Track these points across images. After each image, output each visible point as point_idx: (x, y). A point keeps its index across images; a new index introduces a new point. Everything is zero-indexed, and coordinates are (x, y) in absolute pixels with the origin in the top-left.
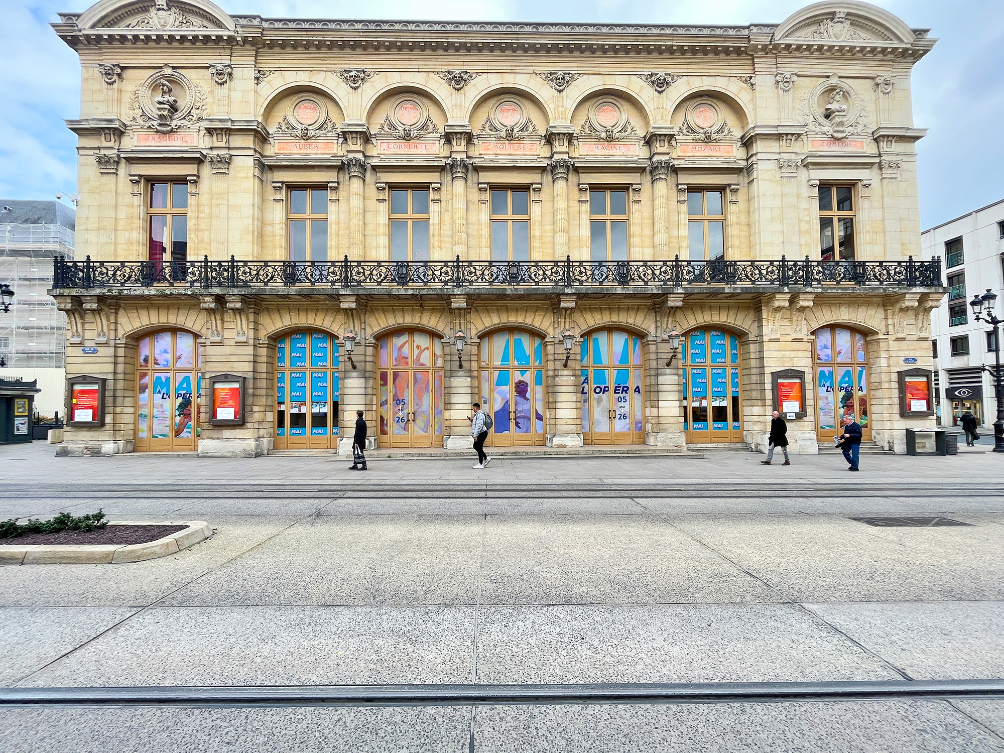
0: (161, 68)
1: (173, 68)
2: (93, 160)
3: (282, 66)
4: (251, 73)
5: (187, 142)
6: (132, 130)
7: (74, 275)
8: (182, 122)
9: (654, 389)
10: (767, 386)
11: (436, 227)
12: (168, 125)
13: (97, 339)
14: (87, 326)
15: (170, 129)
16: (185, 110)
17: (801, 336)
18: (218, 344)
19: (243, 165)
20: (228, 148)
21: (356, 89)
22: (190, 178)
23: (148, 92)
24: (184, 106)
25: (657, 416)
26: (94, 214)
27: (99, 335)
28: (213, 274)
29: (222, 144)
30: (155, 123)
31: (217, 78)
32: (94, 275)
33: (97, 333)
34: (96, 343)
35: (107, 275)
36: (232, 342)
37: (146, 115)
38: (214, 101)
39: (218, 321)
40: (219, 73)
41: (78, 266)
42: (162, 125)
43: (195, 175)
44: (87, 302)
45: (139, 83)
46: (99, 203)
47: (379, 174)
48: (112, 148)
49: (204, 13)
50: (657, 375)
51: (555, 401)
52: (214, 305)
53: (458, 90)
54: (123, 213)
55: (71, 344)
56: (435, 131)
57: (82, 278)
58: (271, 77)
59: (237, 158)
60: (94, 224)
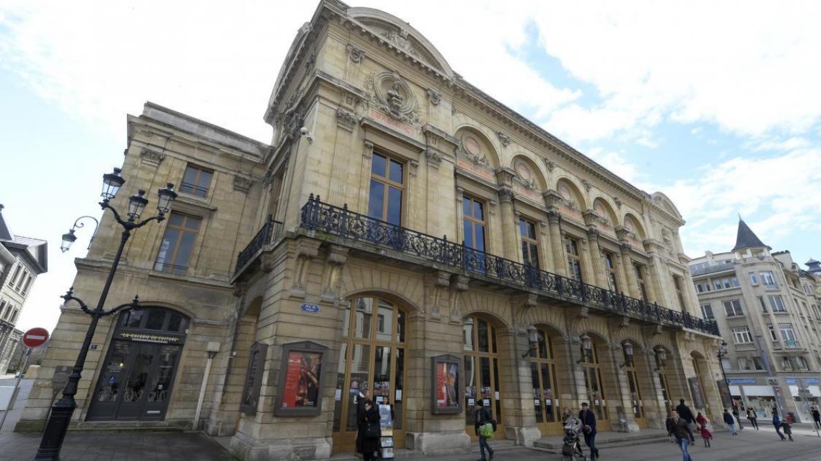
0: (392, 71)
1: (401, 76)
2: (332, 113)
4: (450, 107)
5: (409, 133)
6: (367, 104)
7: (330, 220)
8: (406, 117)
9: (652, 386)
10: (689, 387)
11: (546, 252)
12: (398, 114)
13: (323, 296)
14: (311, 278)
15: (399, 118)
16: (408, 109)
17: (690, 357)
18: (437, 320)
19: (447, 168)
20: (439, 151)
21: (505, 146)
22: (413, 162)
23: (380, 82)
24: (407, 106)
25: (658, 407)
26: (326, 160)
27: (325, 292)
28: (451, 253)
29: (436, 146)
30: (388, 108)
31: (433, 99)
32: (350, 225)
33: (323, 289)
34: (322, 301)
35: (362, 230)
36: (447, 321)
37: (378, 98)
38: (428, 113)
39: (438, 298)
40: (435, 97)
41: (334, 212)
42: (394, 112)
43: (418, 162)
44: (335, 253)
45: (373, 72)
46: (332, 151)
47: (515, 205)
48: (352, 111)
49: (430, 56)
50: (652, 377)
51: (621, 394)
52: (447, 283)
53: (551, 171)
54: (353, 170)
55: (291, 297)
56: (537, 188)
57: (337, 225)
58: (458, 115)
59: (443, 161)
60: (325, 168)
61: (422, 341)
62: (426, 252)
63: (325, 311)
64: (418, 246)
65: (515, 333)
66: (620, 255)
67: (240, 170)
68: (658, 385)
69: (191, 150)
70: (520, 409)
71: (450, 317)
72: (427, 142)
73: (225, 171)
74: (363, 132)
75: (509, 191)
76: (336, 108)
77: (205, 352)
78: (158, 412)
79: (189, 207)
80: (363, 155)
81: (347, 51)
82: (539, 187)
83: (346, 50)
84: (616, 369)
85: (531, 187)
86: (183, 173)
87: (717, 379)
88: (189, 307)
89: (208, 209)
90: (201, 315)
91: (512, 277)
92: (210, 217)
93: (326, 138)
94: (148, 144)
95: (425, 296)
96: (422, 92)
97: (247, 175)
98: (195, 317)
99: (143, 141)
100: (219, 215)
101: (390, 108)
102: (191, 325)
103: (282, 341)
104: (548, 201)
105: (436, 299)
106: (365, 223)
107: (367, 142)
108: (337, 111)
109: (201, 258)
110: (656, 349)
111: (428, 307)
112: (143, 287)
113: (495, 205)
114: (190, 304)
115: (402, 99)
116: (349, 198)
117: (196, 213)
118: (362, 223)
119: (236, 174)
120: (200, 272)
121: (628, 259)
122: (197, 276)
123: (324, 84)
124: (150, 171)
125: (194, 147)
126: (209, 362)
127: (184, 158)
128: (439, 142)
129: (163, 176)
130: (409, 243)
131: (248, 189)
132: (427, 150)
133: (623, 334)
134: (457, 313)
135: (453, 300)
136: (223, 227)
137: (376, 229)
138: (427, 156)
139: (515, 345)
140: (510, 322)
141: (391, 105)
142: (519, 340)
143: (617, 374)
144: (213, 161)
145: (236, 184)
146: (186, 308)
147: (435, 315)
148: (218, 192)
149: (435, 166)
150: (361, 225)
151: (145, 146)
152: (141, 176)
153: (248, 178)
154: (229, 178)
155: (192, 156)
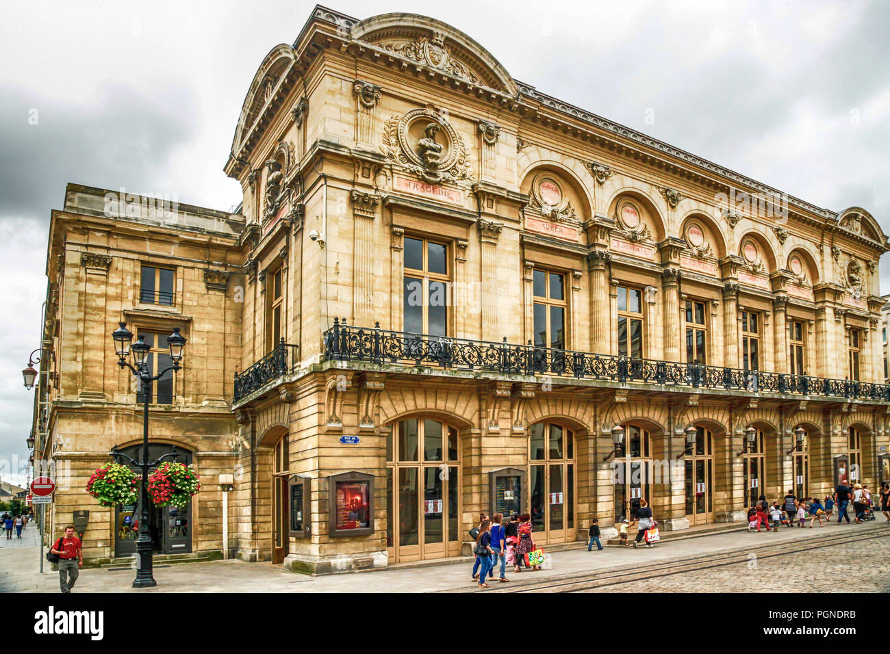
0: (424, 106)
1: (436, 110)
2: (345, 196)
3: (539, 141)
4: (514, 141)
5: (452, 199)
6: (391, 170)
7: (361, 345)
8: (448, 175)
11: (653, 328)
12: (436, 176)
13: (362, 426)
14: (346, 409)
15: (438, 180)
16: (450, 162)
18: (496, 435)
19: (509, 239)
20: (498, 217)
21: (601, 184)
22: (460, 242)
23: (407, 128)
24: (448, 156)
26: (346, 264)
27: (364, 421)
28: (512, 358)
29: (492, 211)
30: (420, 169)
31: (486, 136)
32: (385, 347)
33: (361, 419)
34: (361, 432)
35: (400, 349)
36: (508, 433)
37: (405, 156)
38: (480, 160)
39: (496, 411)
40: (490, 133)
41: (364, 335)
42: (429, 175)
43: (466, 240)
44: (371, 380)
45: (396, 114)
46: (351, 252)
47: (613, 270)
48: (370, 187)
49: (481, 66)
50: (782, 462)
51: (732, 485)
52: (507, 393)
53: (673, 207)
54: (380, 270)
55: (328, 431)
56: (649, 238)
57: (370, 350)
58: (528, 149)
59: (504, 229)
60: (345, 277)
61: (477, 458)
62: (480, 363)
63: (365, 441)
64: (469, 357)
65: (595, 436)
66: (771, 313)
67: (211, 259)
69: (141, 243)
70: (595, 512)
71: (512, 428)
72: (479, 206)
73: (190, 264)
74: (388, 215)
75: (601, 254)
76: (349, 187)
77: (218, 485)
78: (183, 545)
79: (157, 321)
80: (391, 248)
81: (355, 94)
82: (654, 235)
83: (354, 90)
84: (731, 459)
85: (639, 237)
86: (139, 277)
88: (188, 441)
89: (181, 320)
90: (204, 448)
91: (595, 373)
92: (187, 330)
93: (341, 235)
94: (87, 246)
95: (480, 411)
96: (471, 127)
97: (219, 265)
98: (198, 450)
99: (79, 242)
100: (197, 326)
101: (423, 167)
102: (194, 459)
103: (326, 474)
104: (663, 254)
105: (494, 412)
106: (402, 340)
107: (395, 229)
108: (351, 192)
109: (186, 383)
111: (484, 422)
112: (132, 424)
113: (580, 276)
114: (189, 437)
115: (440, 150)
116: (378, 308)
117: (166, 328)
118: (399, 341)
119: (206, 266)
120: (190, 399)
121: (781, 317)
122: (187, 405)
123: (328, 157)
124: (100, 283)
125: (143, 239)
126: (225, 495)
127: (135, 256)
128: (498, 202)
129: (116, 285)
130: (458, 355)
131: (225, 286)
132: (479, 222)
133: (749, 418)
134: (521, 424)
135: (515, 411)
136: (205, 342)
137: (416, 345)
138: (480, 230)
139: (595, 447)
140: (591, 425)
141: (425, 164)
142: (601, 442)
143: (731, 463)
144: (172, 255)
145: (209, 280)
146: (185, 441)
147: (493, 429)
148: (188, 295)
149: (493, 241)
150: (398, 344)
151: (84, 249)
152: (90, 292)
153: (222, 270)
154: (197, 274)
155: (145, 252)
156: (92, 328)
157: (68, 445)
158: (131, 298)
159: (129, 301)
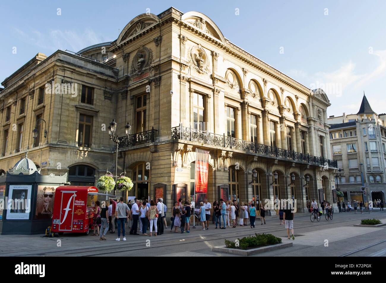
4: (222, 59)
5: (206, 79)
6: (190, 68)
9: (301, 194)
10: (318, 193)
11: (260, 131)
13: (184, 165)
14: (179, 158)
15: (203, 73)
17: (321, 179)
18: (220, 171)
19: (222, 95)
20: (219, 87)
21: (245, 75)
23: (194, 53)
25: (303, 203)
26: (178, 103)
28: (226, 142)
29: (217, 85)
32: (192, 135)
33: (183, 162)
34: (183, 167)
36: (223, 170)
38: (213, 65)
43: (210, 95)
44: (188, 147)
46: (179, 97)
47: (249, 108)
48: (185, 74)
49: (214, 31)
50: (302, 189)
52: (225, 155)
53: (266, 86)
54: (187, 105)
55: (174, 166)
56: (258, 97)
58: (225, 62)
60: (178, 107)
63: (184, 171)
64: (215, 140)
65: (247, 173)
66: (295, 128)
67: (106, 86)
68: (304, 193)
69: (83, 77)
71: (224, 168)
73: (99, 88)
74: (189, 84)
75: (247, 102)
76: (179, 73)
79: (87, 111)
80: (190, 96)
81: (180, 38)
82: (260, 96)
84: (287, 186)
85: (256, 96)
86: (81, 91)
87: (332, 189)
89: (95, 111)
90: (101, 168)
92: (97, 116)
93: (177, 91)
94: (64, 77)
95: (215, 161)
96: (210, 53)
97: (109, 89)
98: (98, 168)
99: (61, 75)
100: (101, 114)
101: (198, 67)
102: (96, 173)
104: (263, 103)
105: (219, 161)
107: (191, 90)
110: (306, 176)
114: (96, 163)
115: (204, 62)
116: (187, 119)
117: (90, 114)
119: (105, 89)
120: (97, 146)
121: (298, 130)
122: (96, 148)
125: (84, 75)
127: (81, 83)
128: (219, 82)
131: (111, 98)
133: (291, 170)
134: (227, 167)
135: (225, 161)
136: (103, 121)
138: (214, 91)
139: (247, 178)
140: (245, 169)
142: (248, 176)
143: (287, 189)
144: (93, 83)
145: (106, 95)
146: (94, 165)
147: (219, 168)
148: (98, 101)
152: (64, 96)
153: (110, 91)
154: (102, 92)
155: (84, 81)
156: (64, 112)
157: (52, 164)
158: (78, 100)
159: (77, 101)
